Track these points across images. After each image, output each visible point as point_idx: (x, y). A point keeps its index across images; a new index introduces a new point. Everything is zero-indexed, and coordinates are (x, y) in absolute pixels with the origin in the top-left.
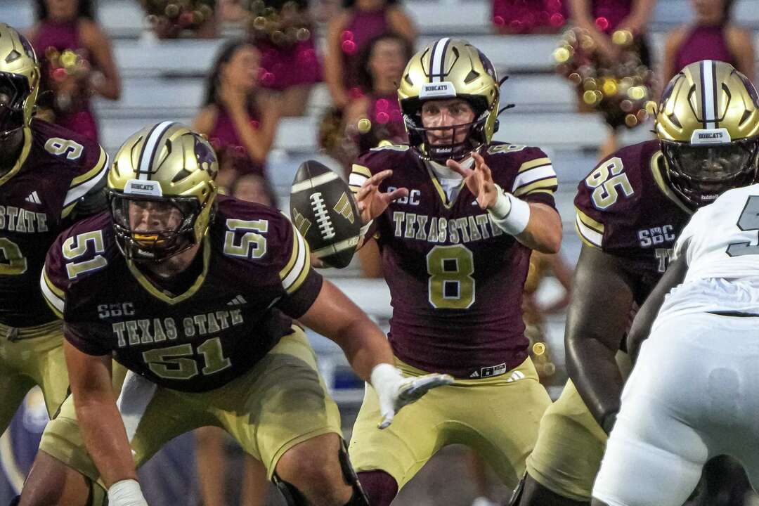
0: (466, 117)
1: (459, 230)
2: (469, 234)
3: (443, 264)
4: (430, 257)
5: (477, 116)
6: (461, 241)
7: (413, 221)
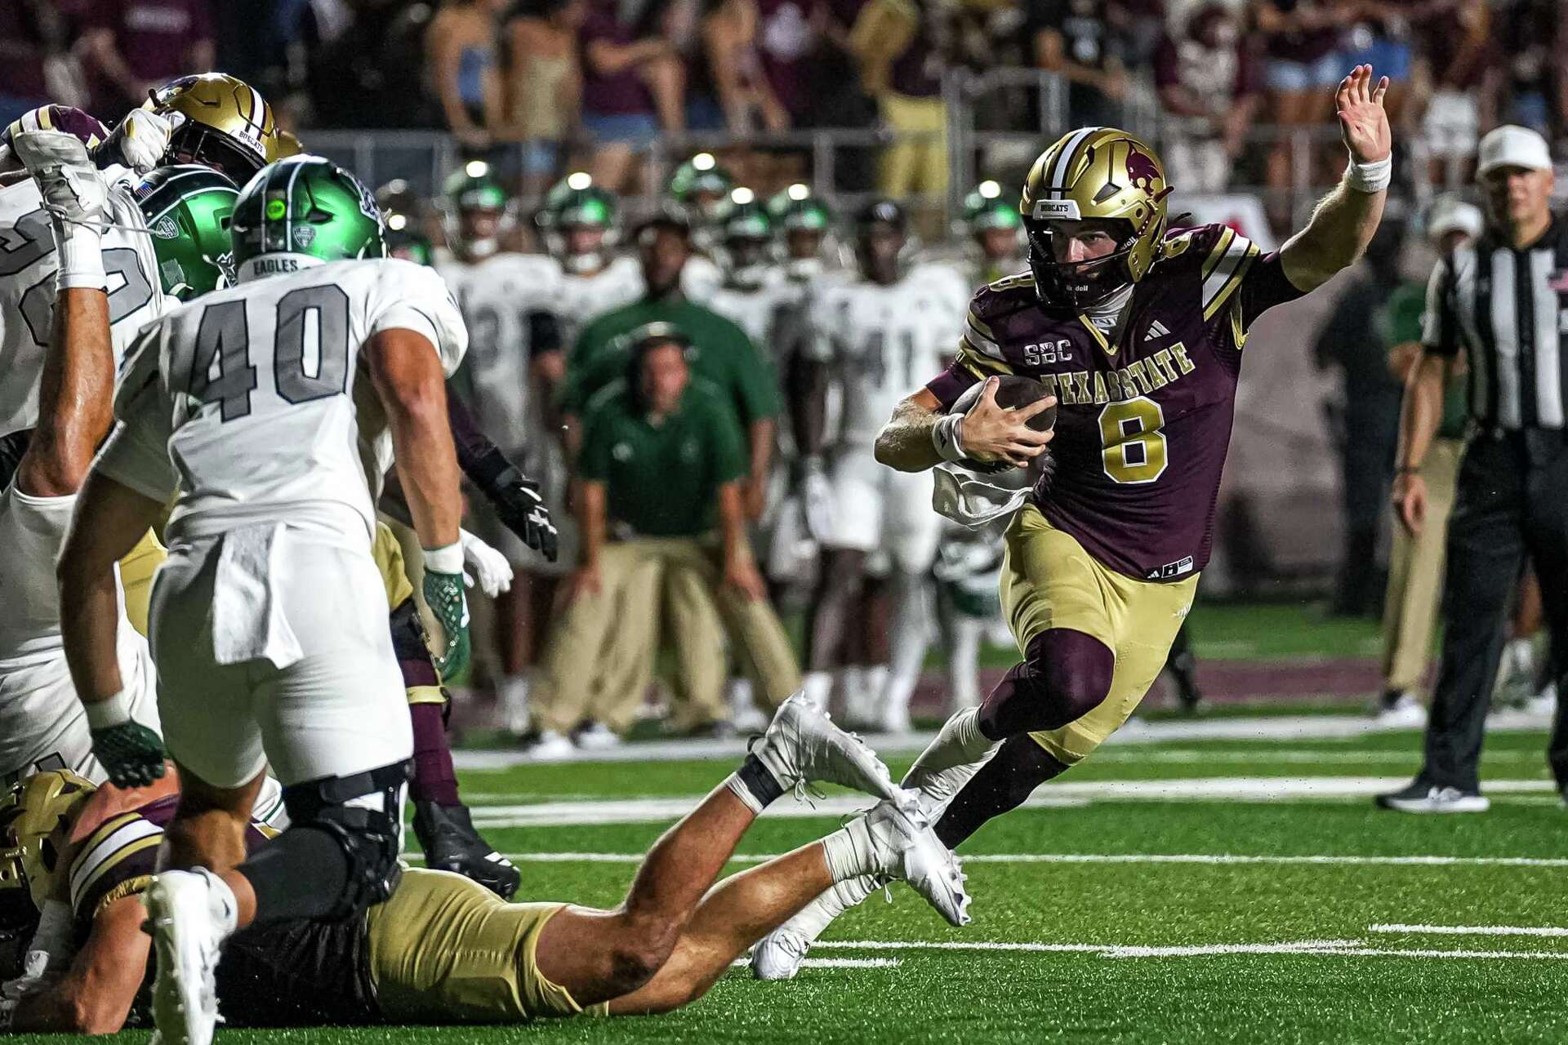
0: (1108, 245)
1: (1135, 380)
2: (1150, 381)
3: (1122, 429)
4: (1102, 420)
5: (1120, 245)
6: (1142, 393)
7: (1068, 382)
